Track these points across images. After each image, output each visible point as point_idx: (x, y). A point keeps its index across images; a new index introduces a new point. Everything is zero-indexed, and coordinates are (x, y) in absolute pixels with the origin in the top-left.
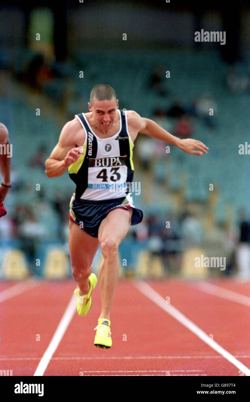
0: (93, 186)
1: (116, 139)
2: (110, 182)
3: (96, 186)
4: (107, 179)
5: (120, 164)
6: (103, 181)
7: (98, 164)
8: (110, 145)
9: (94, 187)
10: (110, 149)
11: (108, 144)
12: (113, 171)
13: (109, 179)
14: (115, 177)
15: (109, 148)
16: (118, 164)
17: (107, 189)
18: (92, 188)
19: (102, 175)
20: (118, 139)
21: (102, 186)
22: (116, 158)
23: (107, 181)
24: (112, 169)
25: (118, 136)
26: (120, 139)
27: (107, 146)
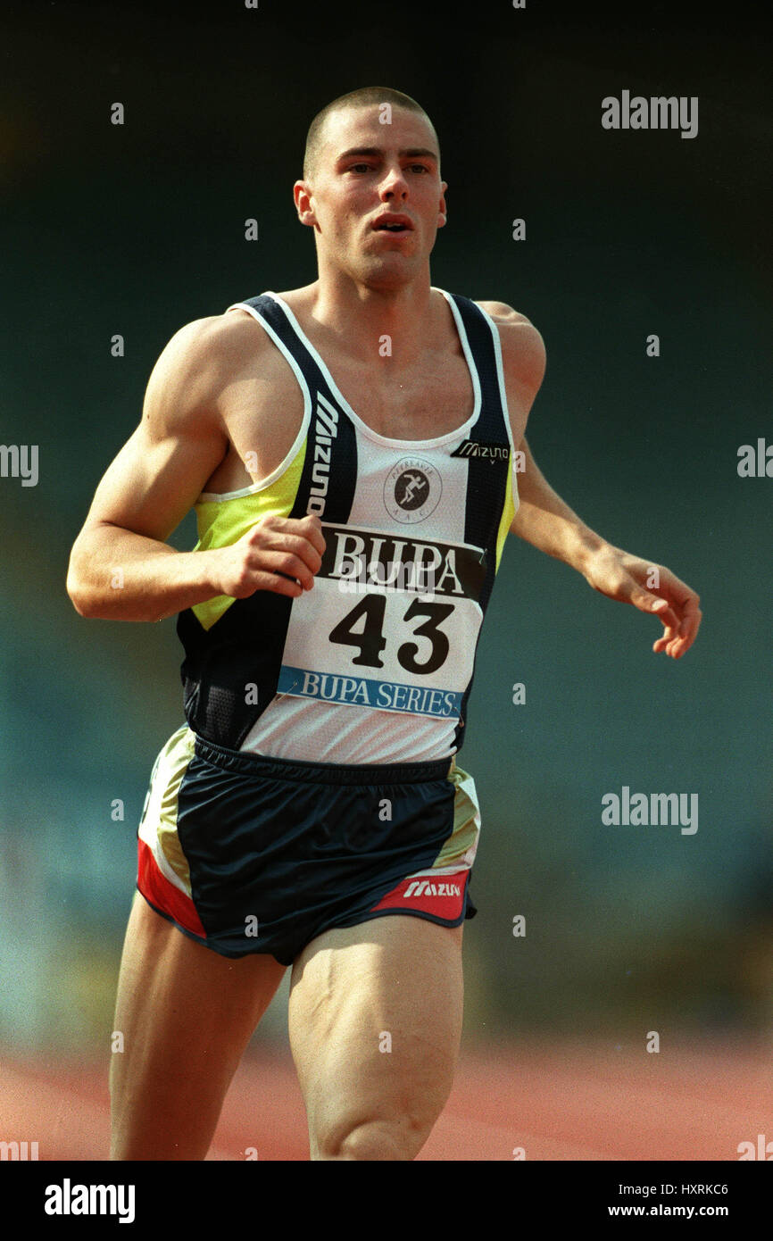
0: (307, 682)
1: (455, 454)
2: (391, 671)
3: (319, 685)
4: (382, 655)
5: (458, 589)
6: (356, 661)
8: (424, 478)
9: (310, 689)
10: (421, 497)
11: (416, 473)
12: (421, 620)
13: (389, 655)
14: (422, 657)
15: (415, 490)
16: (449, 587)
17: (373, 704)
18: (298, 690)
19: (359, 627)
20: (464, 456)
21: (349, 686)
22: (444, 549)
23: (380, 664)
24: (417, 608)
25: (468, 438)
26: (475, 454)
27: (410, 480)
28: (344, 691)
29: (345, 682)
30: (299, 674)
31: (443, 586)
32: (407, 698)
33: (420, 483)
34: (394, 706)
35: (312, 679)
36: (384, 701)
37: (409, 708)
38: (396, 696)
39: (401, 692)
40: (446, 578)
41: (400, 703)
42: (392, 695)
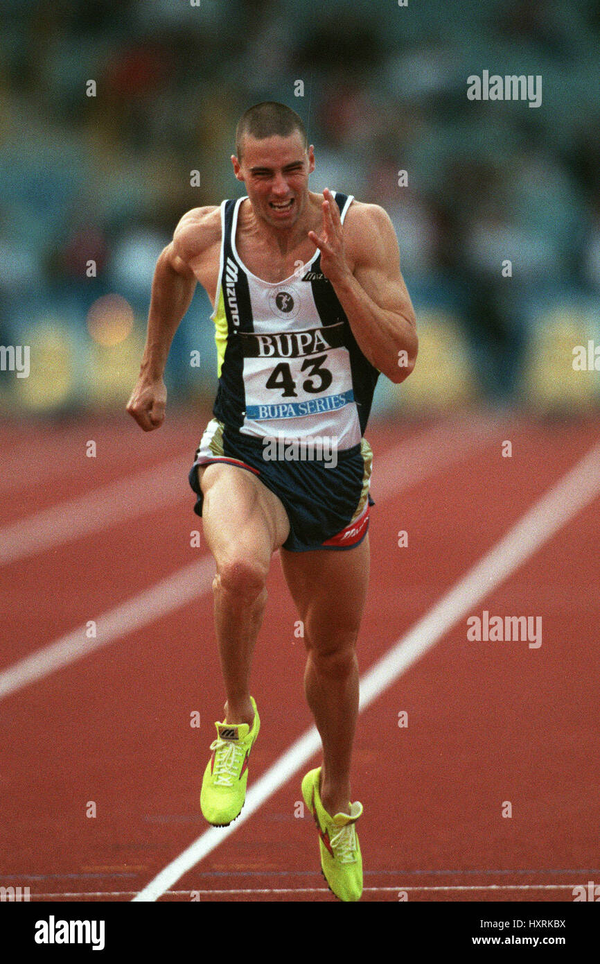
0: (261, 411)
1: (304, 280)
3: (268, 411)
4: (295, 391)
5: (327, 345)
6: (284, 395)
7: (267, 351)
8: (289, 296)
9: (264, 415)
11: (284, 294)
12: (310, 369)
14: (317, 385)
15: (286, 302)
17: (298, 415)
18: (258, 416)
19: (280, 379)
20: (308, 280)
21: (283, 408)
23: (295, 395)
24: (307, 363)
25: (310, 270)
26: (314, 278)
27: (282, 298)
28: (281, 412)
29: (281, 408)
30: (256, 408)
31: (317, 349)
32: (315, 406)
33: (288, 298)
34: (309, 412)
35: (263, 409)
36: (303, 412)
37: (319, 410)
38: (309, 407)
39: (311, 404)
40: (318, 346)
41: (312, 410)
42: (306, 407)
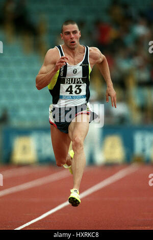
1: (80, 65)
2: (74, 94)
7: (67, 82)
8: (76, 70)
10: (76, 72)
13: (74, 92)
14: (78, 92)
16: (81, 83)
18: (62, 98)
22: (79, 79)
23: (72, 94)
24: (76, 86)
25: (82, 63)
26: (83, 65)
27: (74, 70)
28: (68, 97)
37: (77, 98)
42: (74, 97)
